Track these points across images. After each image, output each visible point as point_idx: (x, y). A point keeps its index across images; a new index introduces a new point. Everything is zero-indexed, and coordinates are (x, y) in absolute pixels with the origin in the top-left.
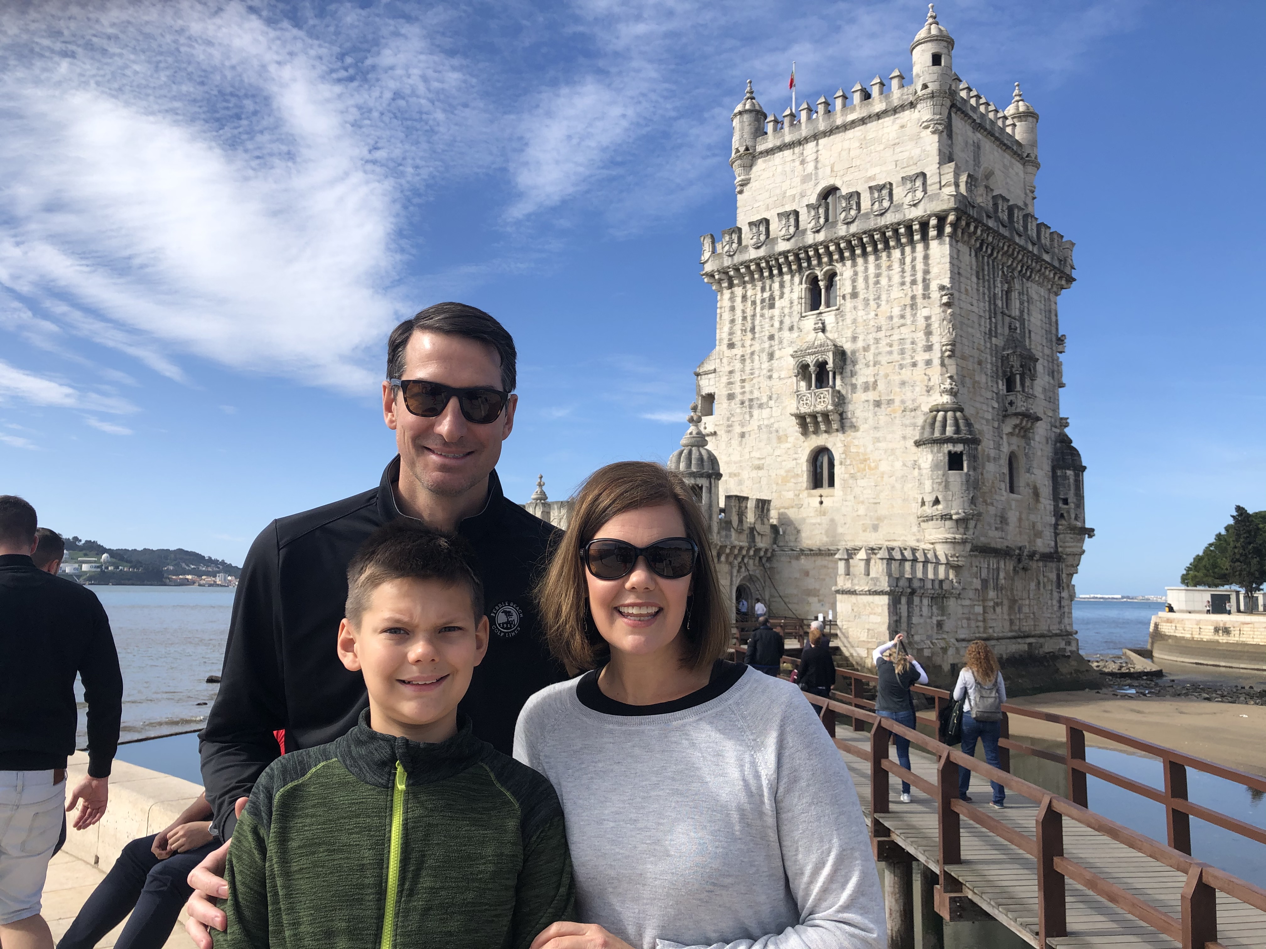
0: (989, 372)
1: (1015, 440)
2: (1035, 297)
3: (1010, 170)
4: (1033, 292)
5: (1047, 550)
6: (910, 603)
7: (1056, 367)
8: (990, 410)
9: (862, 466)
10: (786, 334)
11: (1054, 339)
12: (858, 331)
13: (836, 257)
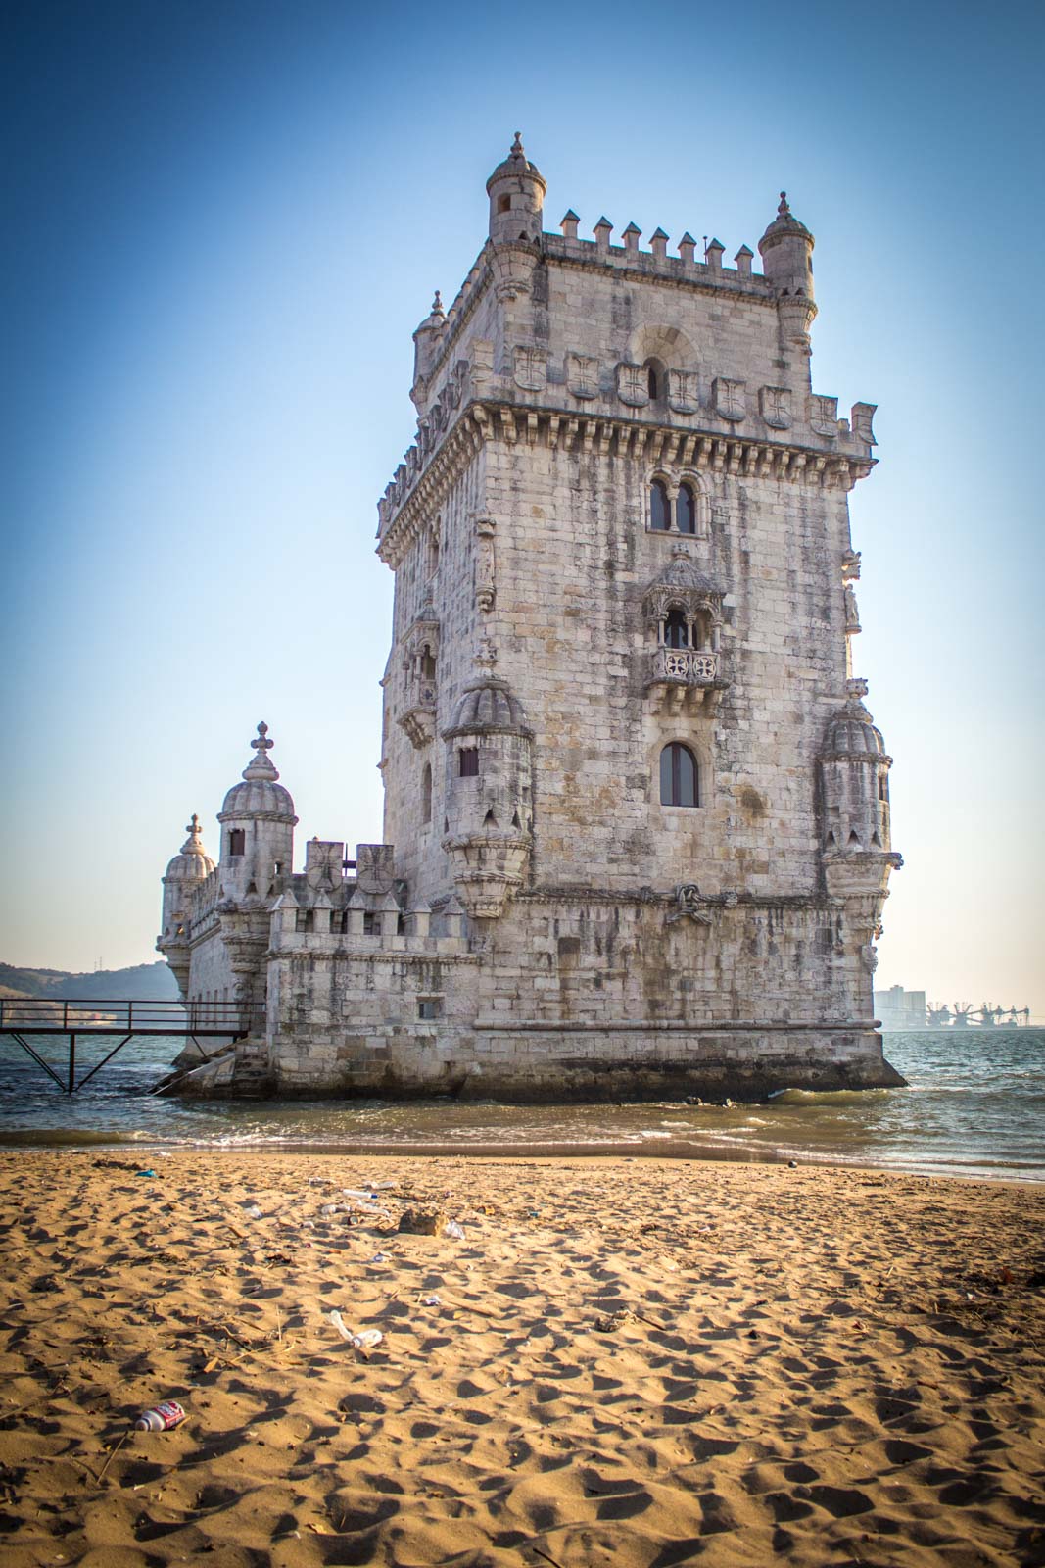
0: (602, 625)
3: (732, 320)
4: (761, 493)
7: (835, 601)
8: (603, 681)
11: (832, 556)
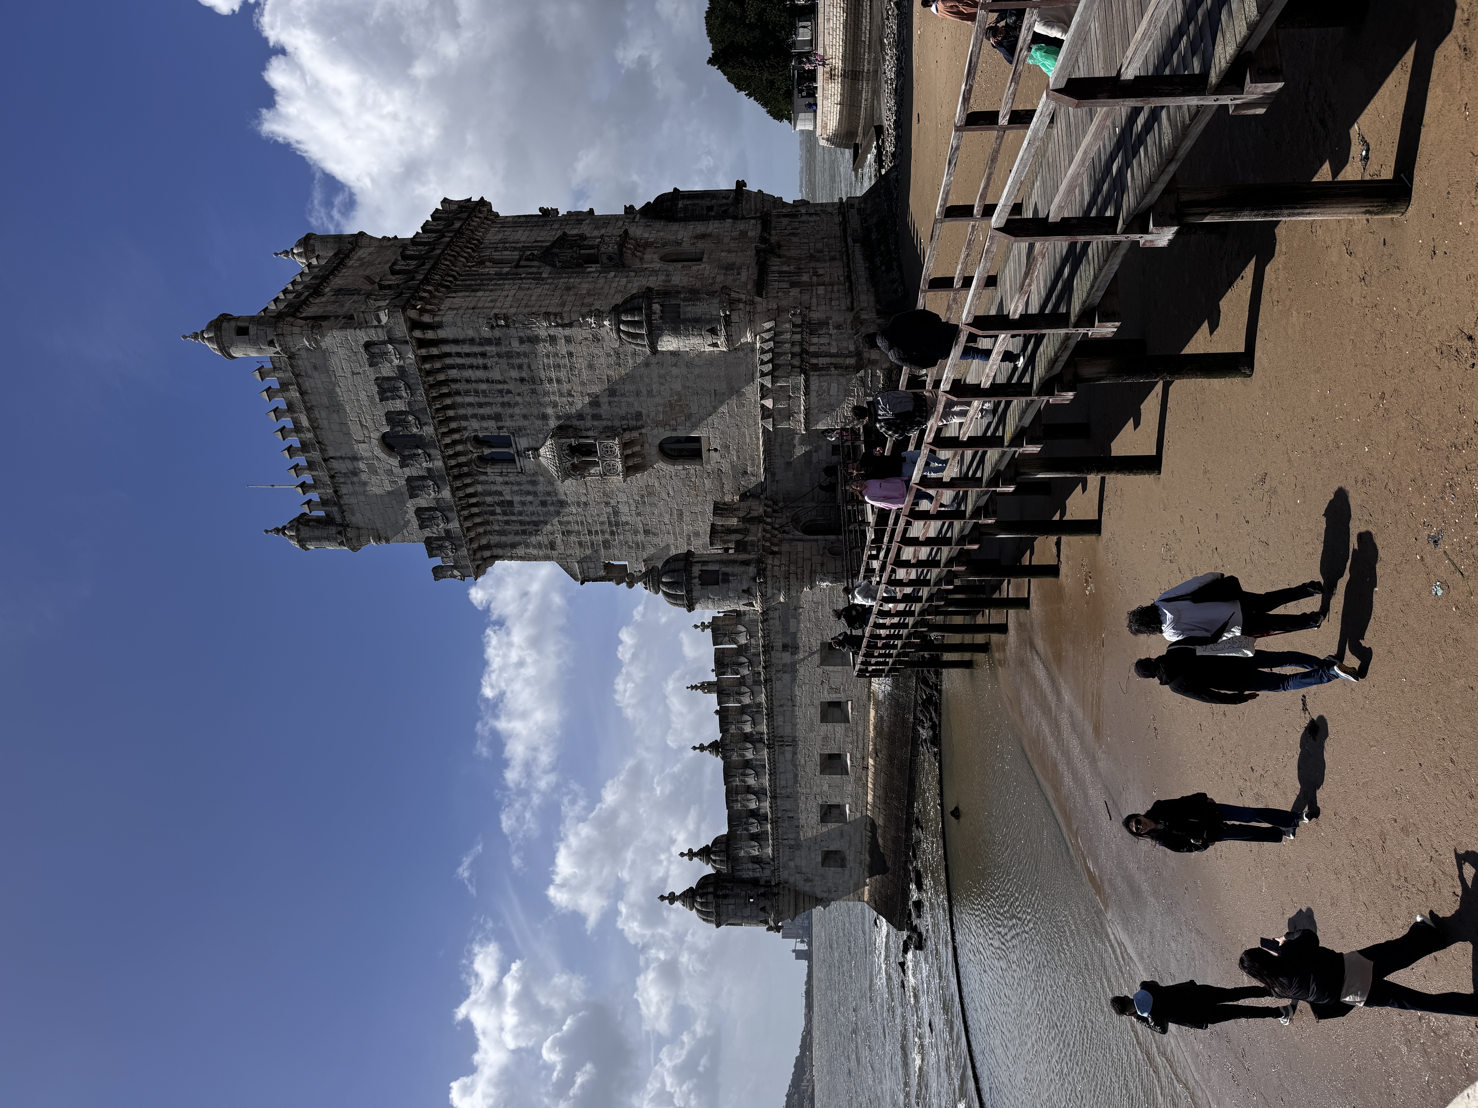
0: (578, 280)
1: (647, 257)
2: (500, 236)
4: (494, 238)
5: (759, 226)
6: (816, 355)
7: (574, 217)
8: (617, 279)
9: (677, 408)
10: (540, 488)
11: (543, 219)
12: (536, 412)
13: (456, 436)
